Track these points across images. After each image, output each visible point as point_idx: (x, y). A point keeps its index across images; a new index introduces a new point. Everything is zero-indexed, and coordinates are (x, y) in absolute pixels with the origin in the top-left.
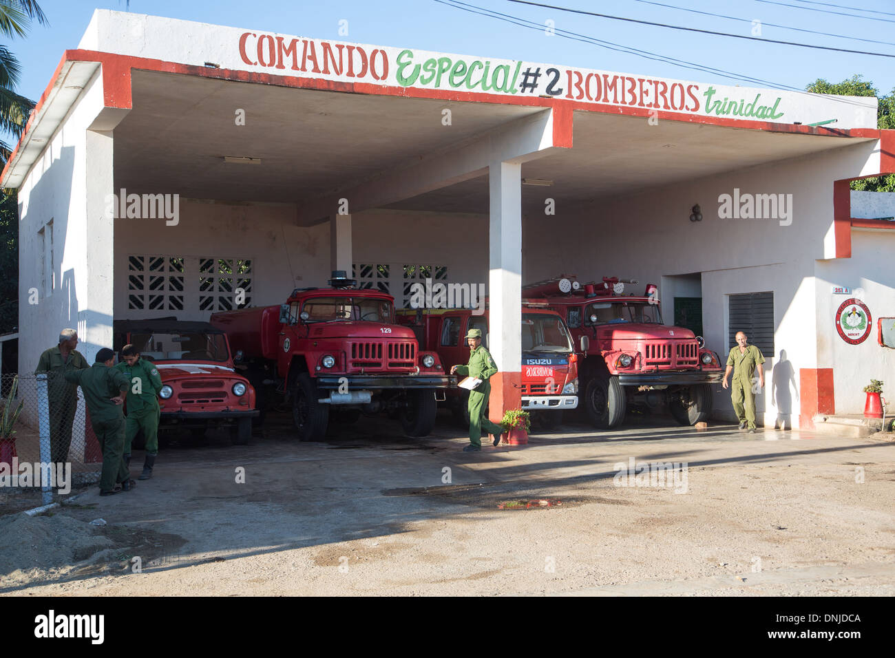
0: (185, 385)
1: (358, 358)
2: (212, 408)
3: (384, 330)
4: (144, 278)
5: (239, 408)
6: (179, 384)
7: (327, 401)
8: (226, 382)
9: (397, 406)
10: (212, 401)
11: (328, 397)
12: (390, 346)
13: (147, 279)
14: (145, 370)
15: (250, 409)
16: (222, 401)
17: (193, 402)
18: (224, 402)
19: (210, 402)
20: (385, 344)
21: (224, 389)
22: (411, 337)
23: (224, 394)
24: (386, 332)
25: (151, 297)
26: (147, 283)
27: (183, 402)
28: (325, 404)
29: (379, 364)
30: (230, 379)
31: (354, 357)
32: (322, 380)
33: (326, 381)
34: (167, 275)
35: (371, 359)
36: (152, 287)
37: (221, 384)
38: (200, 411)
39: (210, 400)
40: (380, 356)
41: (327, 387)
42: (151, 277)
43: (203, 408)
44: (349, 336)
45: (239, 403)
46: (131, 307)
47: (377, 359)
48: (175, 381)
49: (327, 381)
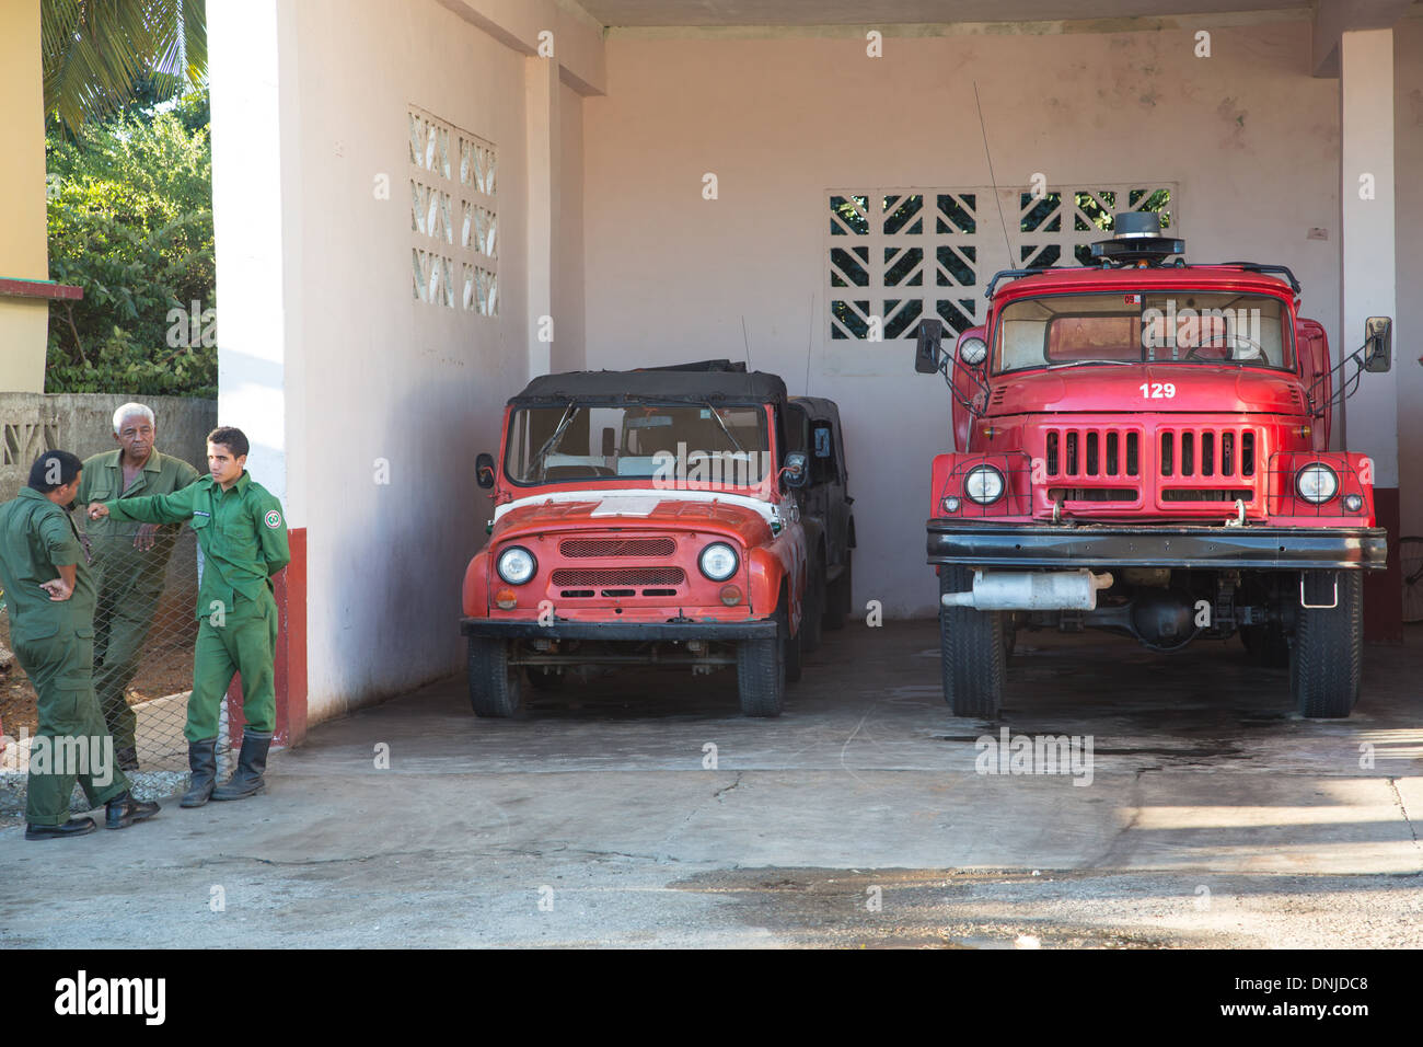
0: (567, 549)
1: (1063, 475)
2: (643, 613)
3: (1151, 390)
4: (871, 254)
5: (719, 615)
6: (553, 544)
7: (961, 599)
8: (680, 539)
9: (1248, 621)
10: (646, 593)
11: (968, 588)
12: (1168, 437)
13: (877, 255)
14: (249, 508)
15: (756, 614)
16: (673, 592)
17: (591, 594)
18: (678, 596)
19: (639, 596)
20: (1150, 432)
21: (677, 560)
22: (1256, 409)
23: (678, 574)
24: (1156, 395)
25: (889, 306)
26: (877, 268)
27: (564, 594)
28: (958, 608)
29: (1130, 494)
30: (693, 532)
31: (1052, 468)
32: (946, 538)
33: (963, 543)
34: (929, 242)
35: (1103, 478)
36: (892, 279)
37: (668, 547)
38: (610, 618)
39: (639, 589)
40: (1133, 469)
41: (968, 560)
42: (887, 250)
43: (619, 611)
44: (1047, 408)
45: (720, 601)
46: (837, 334)
47: (1122, 478)
48: (541, 535)
49: (966, 541)
